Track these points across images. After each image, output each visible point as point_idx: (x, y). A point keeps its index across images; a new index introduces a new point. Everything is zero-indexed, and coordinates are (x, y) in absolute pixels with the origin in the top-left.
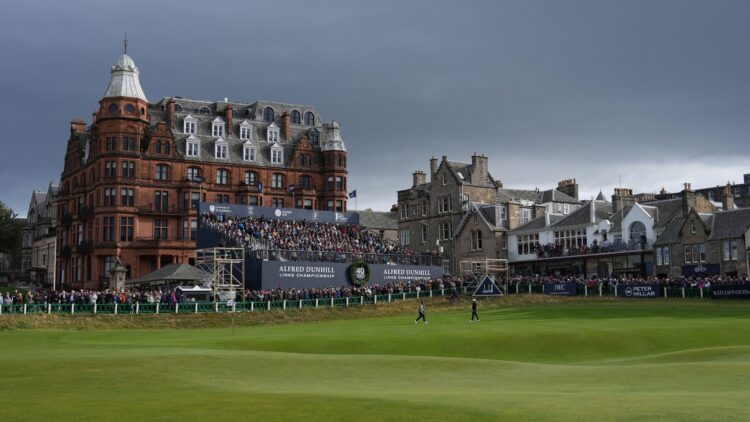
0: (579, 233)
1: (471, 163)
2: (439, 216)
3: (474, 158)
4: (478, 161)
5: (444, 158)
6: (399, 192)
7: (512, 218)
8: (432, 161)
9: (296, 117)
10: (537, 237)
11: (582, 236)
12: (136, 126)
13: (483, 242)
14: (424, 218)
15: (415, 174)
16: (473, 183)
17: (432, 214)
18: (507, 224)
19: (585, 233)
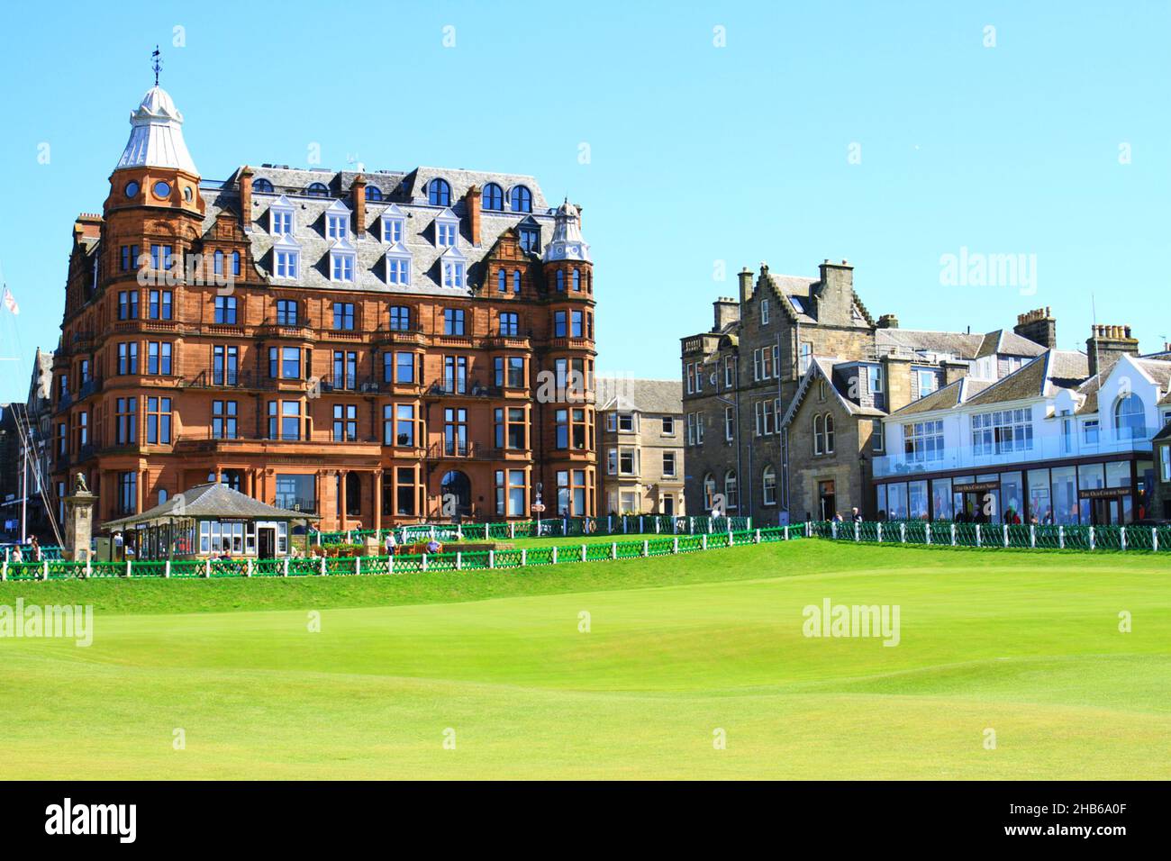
0: (1019, 419)
1: (819, 280)
2: (755, 386)
3: (823, 268)
4: (831, 274)
5: (764, 269)
6: (684, 341)
7: (893, 388)
8: (742, 276)
9: (494, 196)
10: (940, 425)
11: (1024, 423)
12: (175, 223)
13: (836, 437)
14: (729, 391)
15: (717, 305)
16: (822, 320)
17: (743, 382)
18: (882, 401)
19: (1029, 418)
